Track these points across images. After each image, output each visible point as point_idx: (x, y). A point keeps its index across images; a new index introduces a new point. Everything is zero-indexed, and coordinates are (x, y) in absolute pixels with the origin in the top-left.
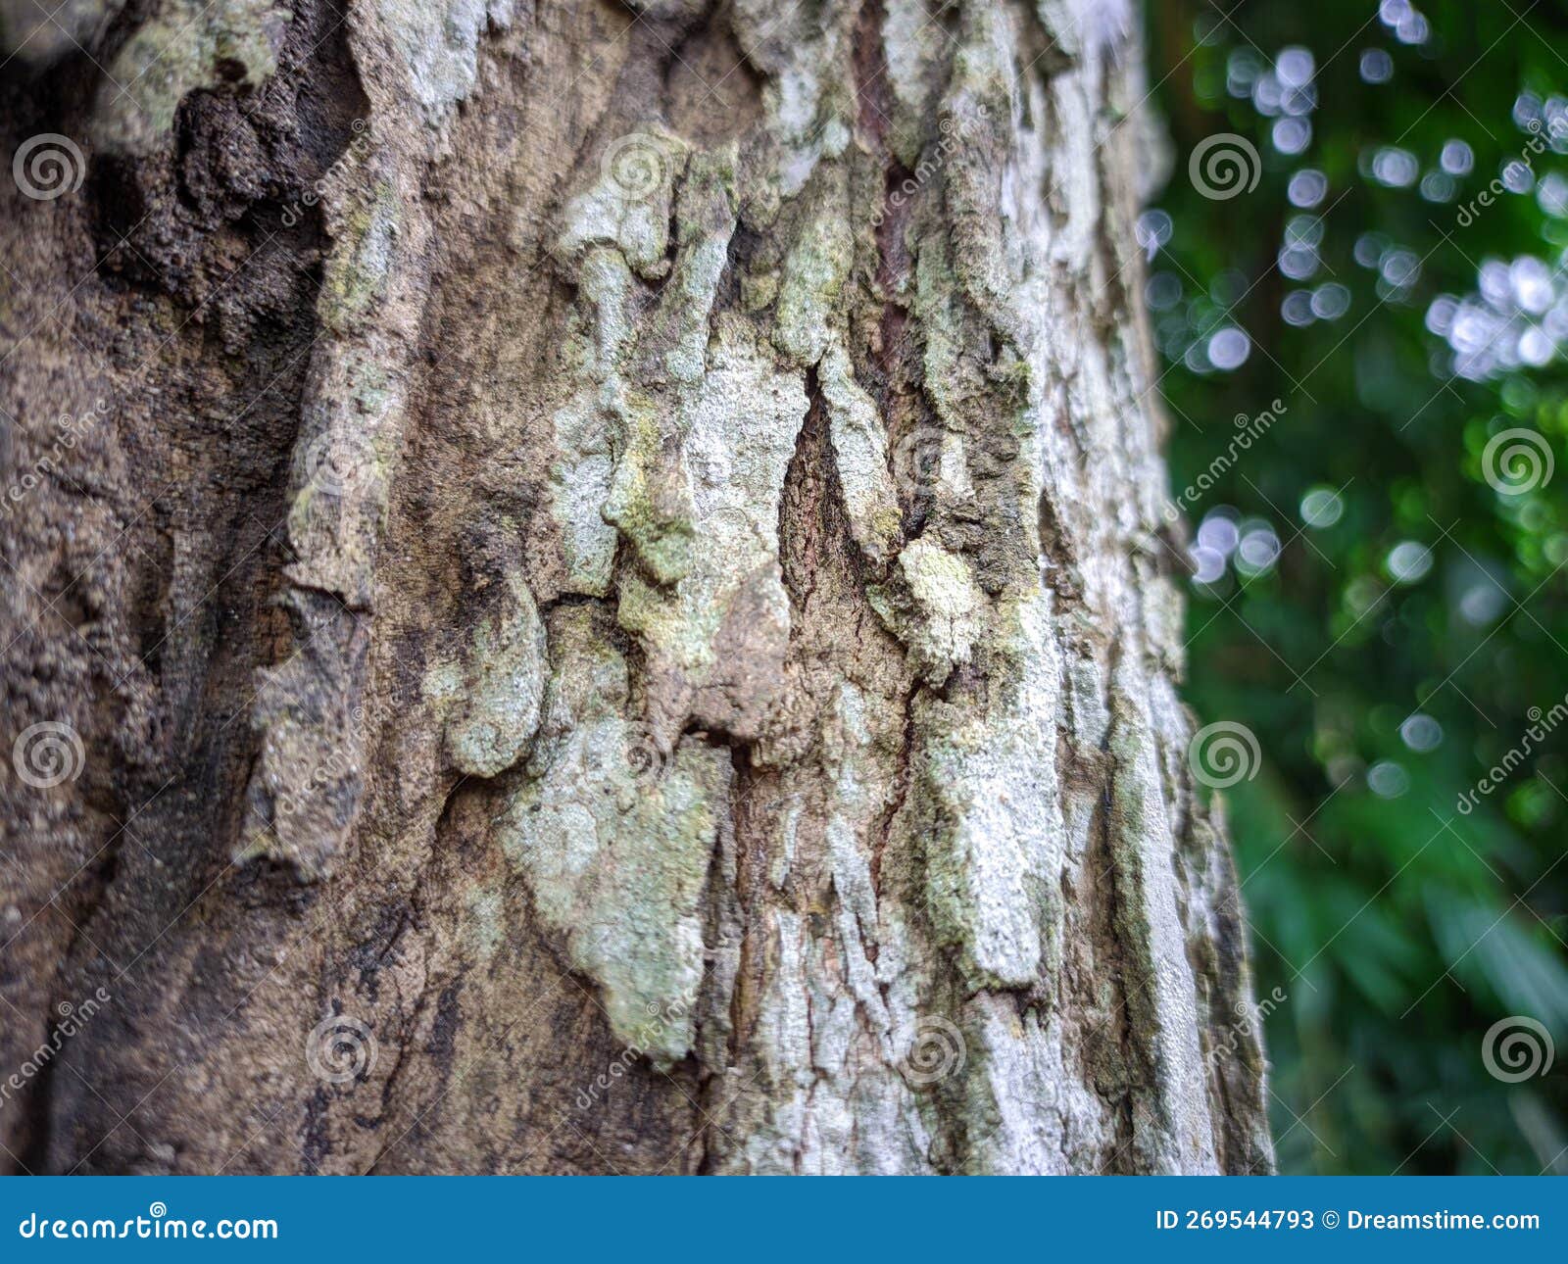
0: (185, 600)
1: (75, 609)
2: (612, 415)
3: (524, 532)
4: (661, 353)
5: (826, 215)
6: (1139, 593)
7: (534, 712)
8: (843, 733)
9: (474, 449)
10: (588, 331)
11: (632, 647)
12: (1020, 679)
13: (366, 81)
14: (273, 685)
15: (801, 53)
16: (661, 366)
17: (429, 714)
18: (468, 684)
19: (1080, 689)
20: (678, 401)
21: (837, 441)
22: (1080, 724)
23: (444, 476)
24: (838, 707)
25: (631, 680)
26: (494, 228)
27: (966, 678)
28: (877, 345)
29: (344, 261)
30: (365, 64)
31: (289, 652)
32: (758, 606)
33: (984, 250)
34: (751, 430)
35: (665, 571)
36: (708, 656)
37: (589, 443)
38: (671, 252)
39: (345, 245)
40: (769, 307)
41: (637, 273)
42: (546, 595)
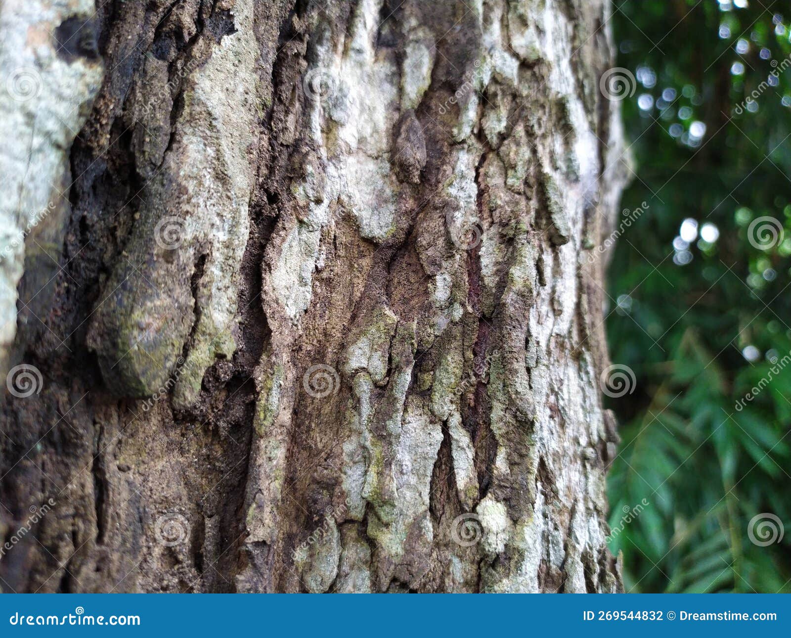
0: (209, 545)
1: (173, 560)
2: (364, 447)
3: (331, 496)
4: (385, 421)
5: (452, 351)
6: (586, 477)
7: (336, 571)
8: (453, 581)
9: (313, 453)
10: (357, 407)
11: (372, 543)
12: (523, 560)
13: (269, 320)
14: (242, 581)
15: (444, 264)
16: (384, 427)
17: (297, 569)
18: (311, 556)
19: (553, 543)
20: (390, 444)
21: (455, 454)
22: (552, 558)
23: (301, 465)
24: (451, 569)
25: (372, 555)
26: (319, 352)
27: (502, 560)
28: (472, 404)
29: (263, 402)
30: (268, 312)
31: (246, 565)
32: (421, 531)
33: (516, 371)
34: (420, 450)
35: (385, 519)
36: (401, 551)
37: (357, 459)
38: (389, 373)
39: (263, 394)
40: (428, 390)
41: (376, 384)
42: (340, 521)
